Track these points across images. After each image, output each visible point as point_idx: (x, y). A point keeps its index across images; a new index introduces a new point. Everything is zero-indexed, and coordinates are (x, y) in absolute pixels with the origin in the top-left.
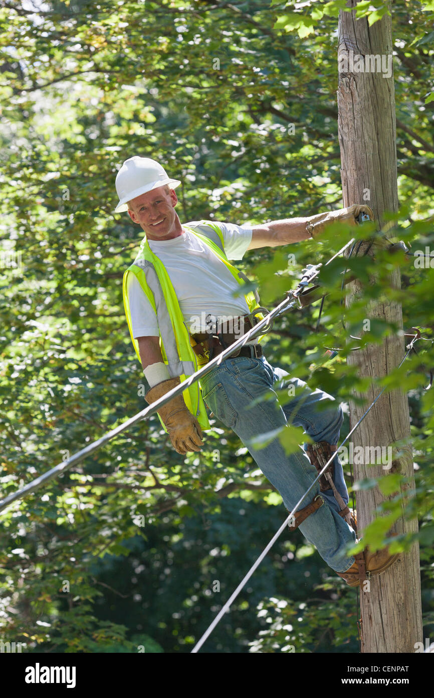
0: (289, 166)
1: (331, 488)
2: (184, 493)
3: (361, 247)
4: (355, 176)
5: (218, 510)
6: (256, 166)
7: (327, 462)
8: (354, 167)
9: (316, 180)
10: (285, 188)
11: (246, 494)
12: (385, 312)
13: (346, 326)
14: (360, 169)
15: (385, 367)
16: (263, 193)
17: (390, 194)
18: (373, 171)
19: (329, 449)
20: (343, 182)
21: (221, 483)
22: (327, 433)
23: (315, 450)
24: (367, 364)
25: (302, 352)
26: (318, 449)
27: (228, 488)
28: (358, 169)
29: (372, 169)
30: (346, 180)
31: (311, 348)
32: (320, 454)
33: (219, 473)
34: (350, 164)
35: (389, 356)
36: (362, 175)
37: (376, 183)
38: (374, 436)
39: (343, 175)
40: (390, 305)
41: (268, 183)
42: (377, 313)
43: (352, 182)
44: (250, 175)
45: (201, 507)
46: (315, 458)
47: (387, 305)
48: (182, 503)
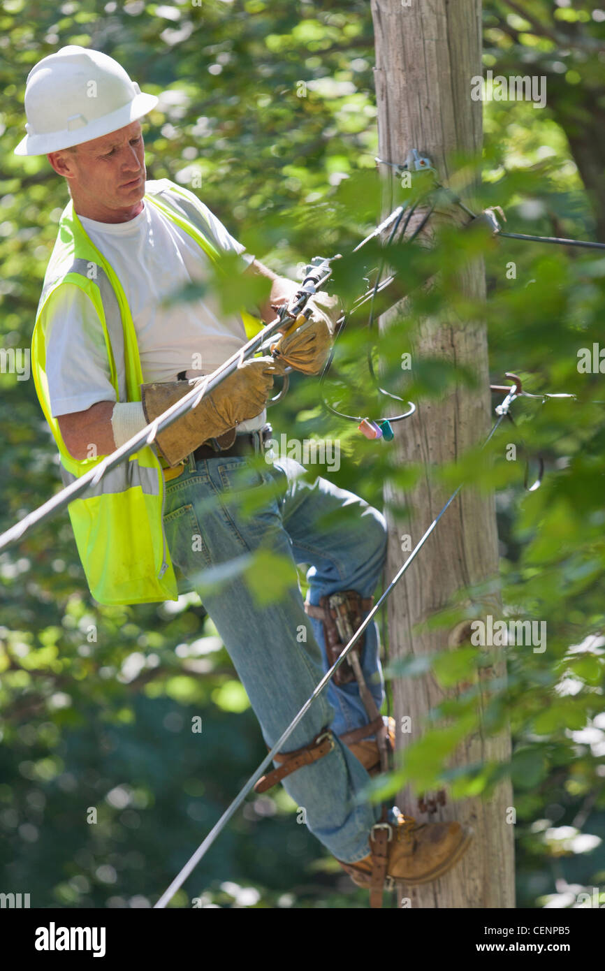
0: (273, 59)
1: (355, 680)
2: (63, 682)
3: (412, 218)
4: (403, 83)
5: (126, 716)
6: (211, 60)
7: (355, 633)
8: (400, 65)
9: (323, 87)
10: (264, 102)
11: (181, 688)
12: (455, 343)
13: (376, 367)
14: (411, 69)
15: (452, 448)
16: (223, 109)
17: (469, 117)
18: (436, 74)
19: (360, 605)
20: (378, 92)
21: (133, 665)
22: (360, 578)
23: (334, 609)
24: (419, 442)
25: (291, 416)
26: (339, 606)
27: (147, 675)
28: (408, 68)
29: (435, 69)
30: (384, 89)
31: (309, 407)
32: (342, 615)
33: (130, 645)
34: (393, 61)
35: (461, 427)
36: (416, 82)
37: (441, 95)
38: (429, 578)
39: (378, 78)
40: (465, 329)
41: (233, 92)
42: (440, 345)
43: (396, 92)
44: (199, 76)
45: (94, 709)
46: (333, 622)
47: (459, 330)
48: (59, 701)
